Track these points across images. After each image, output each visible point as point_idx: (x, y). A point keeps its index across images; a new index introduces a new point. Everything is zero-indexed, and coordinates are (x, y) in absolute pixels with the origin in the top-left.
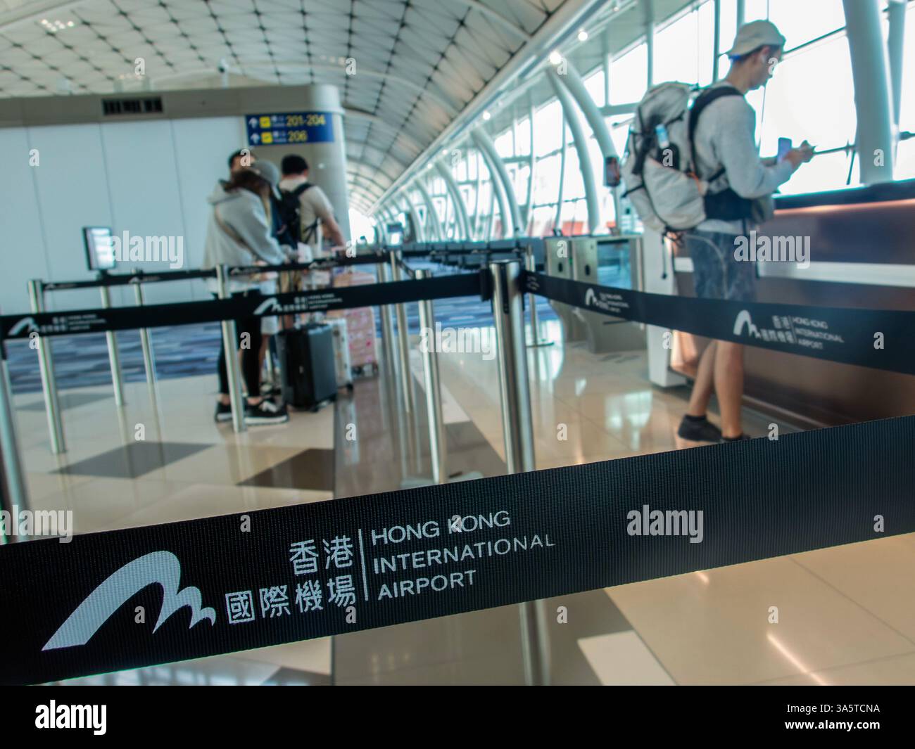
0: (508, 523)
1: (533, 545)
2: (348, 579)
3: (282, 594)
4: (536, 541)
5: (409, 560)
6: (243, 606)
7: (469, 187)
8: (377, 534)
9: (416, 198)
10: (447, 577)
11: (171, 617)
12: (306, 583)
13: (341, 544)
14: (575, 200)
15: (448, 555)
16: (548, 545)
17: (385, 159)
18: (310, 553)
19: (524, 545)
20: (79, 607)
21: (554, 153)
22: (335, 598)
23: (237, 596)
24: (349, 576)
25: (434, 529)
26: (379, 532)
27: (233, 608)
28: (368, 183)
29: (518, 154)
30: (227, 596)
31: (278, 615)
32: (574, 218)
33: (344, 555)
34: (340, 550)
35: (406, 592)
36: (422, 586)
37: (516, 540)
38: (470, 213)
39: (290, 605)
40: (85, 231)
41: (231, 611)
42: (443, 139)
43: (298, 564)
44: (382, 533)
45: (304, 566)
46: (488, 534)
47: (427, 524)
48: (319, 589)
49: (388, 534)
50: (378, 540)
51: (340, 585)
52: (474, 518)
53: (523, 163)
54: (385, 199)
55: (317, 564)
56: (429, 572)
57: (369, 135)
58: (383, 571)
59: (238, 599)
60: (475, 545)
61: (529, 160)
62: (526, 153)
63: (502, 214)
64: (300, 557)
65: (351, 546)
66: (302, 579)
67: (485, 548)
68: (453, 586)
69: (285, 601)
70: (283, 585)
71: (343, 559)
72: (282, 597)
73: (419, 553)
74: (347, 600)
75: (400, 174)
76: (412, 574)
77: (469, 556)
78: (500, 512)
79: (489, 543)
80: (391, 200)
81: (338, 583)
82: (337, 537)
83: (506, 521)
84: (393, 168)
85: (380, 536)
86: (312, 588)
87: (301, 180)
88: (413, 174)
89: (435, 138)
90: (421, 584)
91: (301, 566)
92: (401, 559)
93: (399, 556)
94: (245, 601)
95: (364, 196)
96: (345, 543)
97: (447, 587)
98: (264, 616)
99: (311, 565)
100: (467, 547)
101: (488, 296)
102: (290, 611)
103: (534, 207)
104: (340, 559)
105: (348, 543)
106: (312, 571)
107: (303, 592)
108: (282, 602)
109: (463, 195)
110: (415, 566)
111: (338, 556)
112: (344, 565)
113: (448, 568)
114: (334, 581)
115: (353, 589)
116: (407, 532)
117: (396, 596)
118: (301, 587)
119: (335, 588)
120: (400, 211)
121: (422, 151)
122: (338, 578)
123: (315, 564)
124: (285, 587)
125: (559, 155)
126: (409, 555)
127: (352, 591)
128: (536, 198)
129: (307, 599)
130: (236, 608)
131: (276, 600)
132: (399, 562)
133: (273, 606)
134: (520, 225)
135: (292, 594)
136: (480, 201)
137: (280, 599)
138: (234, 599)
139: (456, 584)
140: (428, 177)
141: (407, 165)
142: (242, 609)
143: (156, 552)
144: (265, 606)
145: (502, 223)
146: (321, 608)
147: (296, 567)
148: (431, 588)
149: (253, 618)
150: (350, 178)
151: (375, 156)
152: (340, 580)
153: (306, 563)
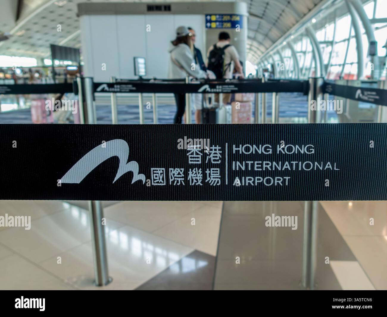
0: (313, 152)
1: (326, 168)
2: (217, 171)
3: (181, 173)
4: (329, 166)
5: (253, 165)
6: (160, 176)
7: (302, 54)
8: (236, 147)
9: (277, 58)
10: (273, 178)
11: (122, 176)
12: (194, 169)
13: (215, 150)
14: (352, 64)
15: (275, 166)
16: (335, 169)
17: (264, 39)
18: (198, 152)
19: (321, 167)
20: (77, 163)
21: (344, 41)
22: (209, 180)
23: (157, 170)
24: (218, 169)
25: (269, 149)
26: (237, 146)
27: (154, 176)
28: (255, 49)
29: (327, 40)
30: (152, 169)
31: (178, 184)
32: (350, 72)
33: (217, 157)
34: (215, 153)
35: (249, 183)
36: (259, 181)
37: (316, 163)
38: (301, 66)
39: (185, 179)
40: (135, 59)
41: (154, 178)
42: (292, 31)
43: (191, 158)
44: (239, 147)
45: (194, 159)
46: (299, 157)
47: (265, 146)
48: (201, 174)
49: (242, 148)
50: (236, 151)
51: (213, 173)
52: (293, 146)
53: (329, 44)
54: (263, 57)
55: (201, 159)
56: (263, 174)
57: (259, 27)
58: (238, 169)
59: (157, 172)
60: (292, 162)
61: (331, 43)
62: (331, 39)
63: (316, 68)
64: (192, 154)
65: (221, 152)
66: (193, 166)
67: (297, 165)
68: (276, 185)
69: (183, 177)
70: (182, 168)
71: (216, 158)
72: (181, 175)
73: (259, 162)
74: (216, 182)
75: (270, 46)
76: (254, 174)
77: (287, 168)
78: (309, 145)
79: (300, 163)
80: (265, 58)
81: (212, 172)
82: (213, 146)
83: (312, 151)
84: (268, 43)
85: (237, 149)
86: (197, 173)
87: (226, 43)
88: (276, 46)
89: (288, 30)
90: (258, 180)
91: (192, 159)
92: (248, 164)
93: (247, 162)
94: (161, 174)
95: (253, 55)
96: (218, 150)
97: (273, 184)
98: (170, 184)
99: (198, 159)
100: (287, 163)
101: (306, 93)
102: (185, 183)
103: (332, 65)
104: (214, 158)
105: (219, 150)
106: (198, 163)
107: (192, 174)
108: (181, 177)
109: (298, 58)
110: (256, 169)
111: (213, 157)
112: (216, 162)
113: (275, 173)
114: (210, 170)
115: (220, 177)
116: (253, 149)
117: (243, 184)
118: (192, 171)
119: (210, 174)
120: (269, 63)
121: (282, 36)
122: (212, 169)
123: (200, 159)
124: (183, 169)
125: (347, 42)
126: (253, 162)
127: (219, 178)
128: (333, 61)
129: (194, 178)
130: (156, 177)
131: (178, 176)
132: (247, 165)
133: (175, 179)
134: (324, 73)
135: (186, 174)
136: (306, 61)
137: (179, 176)
138: (155, 172)
139: (278, 183)
140: (283, 48)
141: (274, 42)
142: (159, 178)
143: (117, 140)
144: (172, 178)
145: (315, 72)
146: (201, 185)
147: (190, 159)
148: (264, 183)
149: (165, 184)
150: (248, 46)
151: (260, 37)
152: (213, 171)
153: (196, 158)
